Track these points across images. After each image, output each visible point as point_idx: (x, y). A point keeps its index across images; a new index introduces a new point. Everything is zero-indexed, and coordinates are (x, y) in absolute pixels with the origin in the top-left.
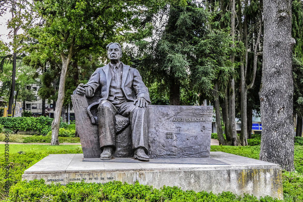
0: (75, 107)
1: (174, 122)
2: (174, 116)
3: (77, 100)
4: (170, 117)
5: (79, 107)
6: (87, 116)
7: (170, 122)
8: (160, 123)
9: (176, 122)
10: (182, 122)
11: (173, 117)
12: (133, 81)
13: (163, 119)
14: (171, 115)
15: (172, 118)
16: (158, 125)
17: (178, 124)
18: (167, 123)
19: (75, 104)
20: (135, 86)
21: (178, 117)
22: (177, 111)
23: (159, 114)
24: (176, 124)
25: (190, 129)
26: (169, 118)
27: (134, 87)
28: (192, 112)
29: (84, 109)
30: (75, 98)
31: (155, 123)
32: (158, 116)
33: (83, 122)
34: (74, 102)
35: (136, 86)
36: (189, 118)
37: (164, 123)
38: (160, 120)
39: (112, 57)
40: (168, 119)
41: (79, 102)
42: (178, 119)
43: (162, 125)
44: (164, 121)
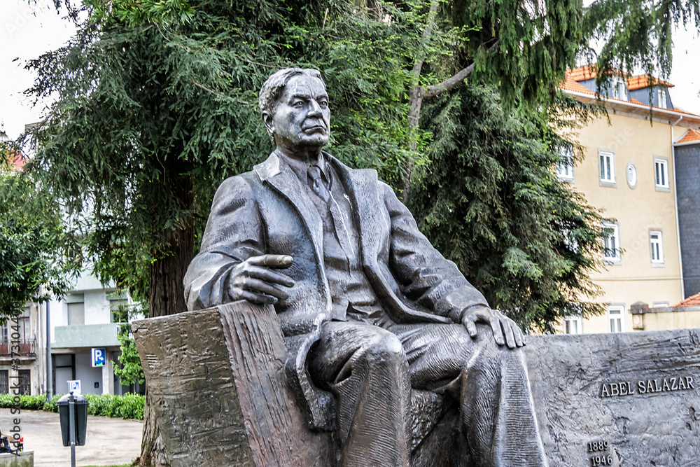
0: (239, 358)
1: (605, 400)
2: (601, 374)
3: (244, 327)
4: (591, 381)
5: (253, 356)
6: (285, 396)
7: (593, 400)
8: (562, 408)
9: (610, 399)
10: (629, 397)
11: (600, 380)
12: (394, 232)
13: (569, 390)
14: (591, 372)
15: (597, 385)
16: (558, 413)
17: (618, 407)
18: (584, 404)
19: (237, 349)
20: (405, 253)
21: (613, 376)
22: (606, 356)
23: (554, 369)
24: (612, 407)
25: (654, 422)
26: (588, 386)
27: (397, 258)
28: (652, 357)
29: (272, 364)
30: (236, 321)
31: (546, 409)
32: (552, 381)
33: (270, 422)
34: (234, 338)
35: (412, 257)
36: (645, 378)
37: (576, 405)
38: (560, 394)
39: (310, 134)
40: (585, 388)
41: (253, 338)
42: (614, 386)
43: (568, 413)
44: (574, 398)
